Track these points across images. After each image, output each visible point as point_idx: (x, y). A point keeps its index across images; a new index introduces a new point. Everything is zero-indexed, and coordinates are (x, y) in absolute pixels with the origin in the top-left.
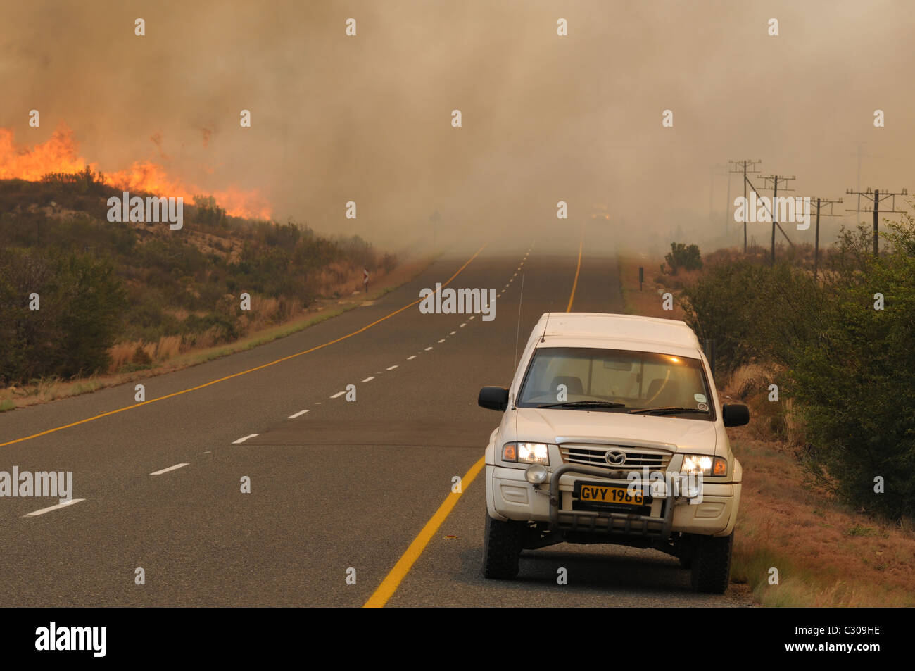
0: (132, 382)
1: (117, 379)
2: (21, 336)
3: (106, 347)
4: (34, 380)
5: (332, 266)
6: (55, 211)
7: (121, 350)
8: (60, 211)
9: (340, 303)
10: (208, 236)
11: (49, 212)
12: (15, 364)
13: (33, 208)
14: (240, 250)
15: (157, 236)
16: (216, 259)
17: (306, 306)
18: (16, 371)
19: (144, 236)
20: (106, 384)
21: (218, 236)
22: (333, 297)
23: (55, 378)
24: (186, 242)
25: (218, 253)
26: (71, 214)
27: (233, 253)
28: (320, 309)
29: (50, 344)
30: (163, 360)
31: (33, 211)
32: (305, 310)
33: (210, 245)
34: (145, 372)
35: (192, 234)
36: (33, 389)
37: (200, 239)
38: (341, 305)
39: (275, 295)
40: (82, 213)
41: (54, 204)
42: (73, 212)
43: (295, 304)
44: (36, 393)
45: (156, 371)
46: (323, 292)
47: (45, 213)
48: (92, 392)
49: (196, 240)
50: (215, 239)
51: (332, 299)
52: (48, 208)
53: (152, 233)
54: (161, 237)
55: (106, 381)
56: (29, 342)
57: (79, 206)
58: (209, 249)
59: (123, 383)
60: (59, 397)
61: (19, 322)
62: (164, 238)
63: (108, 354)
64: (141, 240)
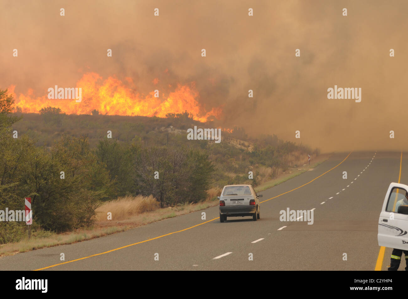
2: (173, 185)
3: (207, 189)
4: (179, 204)
5: (293, 153)
6: (172, 130)
7: (212, 191)
8: (174, 130)
9: (299, 169)
10: (239, 140)
12: (171, 197)
13: (163, 129)
14: (253, 147)
16: (242, 150)
17: (284, 171)
18: (171, 200)
20: (210, 205)
21: (243, 140)
22: (295, 167)
24: (229, 143)
25: (243, 148)
26: (179, 131)
27: (250, 148)
28: (290, 172)
29: (185, 189)
31: (163, 130)
32: (284, 173)
33: (240, 144)
35: (232, 140)
36: (180, 208)
37: (235, 142)
38: (299, 171)
39: (271, 166)
40: (184, 131)
41: (172, 127)
42: (180, 130)
43: (280, 170)
44: (183, 209)
46: (290, 164)
47: (168, 131)
48: (204, 209)
50: (242, 142)
52: (169, 129)
56: (176, 188)
57: (182, 128)
58: (239, 146)
60: (192, 211)
61: (173, 179)
63: (207, 193)
64: (210, 142)
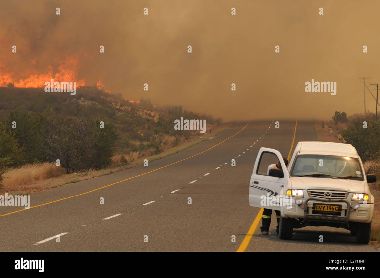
0: (122, 170)
1: (117, 169)
2: (78, 152)
3: (111, 156)
4: (84, 170)
6: (83, 102)
7: (116, 157)
8: (85, 102)
9: (200, 138)
10: (145, 111)
11: (80, 102)
12: (76, 164)
13: (74, 100)
14: (158, 117)
15: (124, 111)
16: (148, 120)
17: (187, 139)
18: (77, 166)
22: (197, 135)
23: (93, 169)
24: (136, 114)
25: (149, 118)
26: (89, 103)
27: (155, 118)
28: (192, 140)
29: (90, 156)
30: (132, 161)
31: (74, 102)
32: (186, 141)
33: (146, 115)
34: (126, 166)
35: (138, 110)
36: (84, 173)
37: (142, 112)
38: (201, 138)
39: (174, 135)
40: (94, 102)
41: (82, 99)
42: (90, 102)
43: (182, 138)
44: (87, 175)
45: (130, 166)
46: (193, 133)
48: (107, 174)
49: (140, 112)
50: (148, 112)
51: (197, 136)
52: (80, 100)
53: (122, 110)
55: (113, 170)
56: (81, 155)
57: (92, 100)
58: (146, 116)
59: (119, 171)
60: (95, 177)
61: (78, 147)
62: (127, 112)
63: (111, 159)
64: (118, 113)
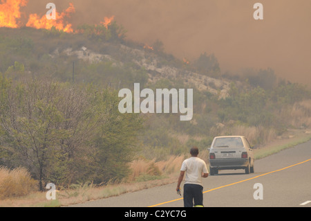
0: (147, 188)
1: (136, 186)
2: (63, 151)
3: (127, 161)
4: (73, 185)
5: (302, 104)
6: (85, 54)
7: (138, 164)
8: (89, 55)
9: (307, 132)
10: (204, 77)
11: (80, 54)
12: (60, 172)
13: (68, 51)
14: (229, 89)
15: (164, 76)
16: (209, 95)
17: (280, 134)
18: (59, 178)
19: (154, 75)
20: (128, 189)
21: (212, 77)
22: (302, 127)
23: (89, 184)
24: (187, 81)
25: (211, 90)
26: (98, 57)
27: (222, 91)
28: (290, 136)
29: (86, 158)
30: (169, 173)
31: (68, 54)
32: (280, 137)
33: (205, 84)
34: (157, 182)
35: (191, 75)
36: (73, 192)
37: (197, 79)
38: (308, 134)
39: (255, 124)
40: (106, 56)
41: (84, 49)
42: (100, 56)
43: (272, 132)
44: (76, 195)
45: (165, 181)
46: (293, 123)
47: (77, 56)
48: (117, 195)
49: (194, 79)
50: (210, 79)
51: (300, 129)
52: (80, 52)
53: (160, 73)
54: (167, 77)
55: (128, 188)
56: (69, 156)
57: (103, 51)
58: (205, 88)
59: (141, 190)
60: (93, 199)
61: (63, 141)
62: (169, 78)
63: (128, 167)
64: (152, 79)
